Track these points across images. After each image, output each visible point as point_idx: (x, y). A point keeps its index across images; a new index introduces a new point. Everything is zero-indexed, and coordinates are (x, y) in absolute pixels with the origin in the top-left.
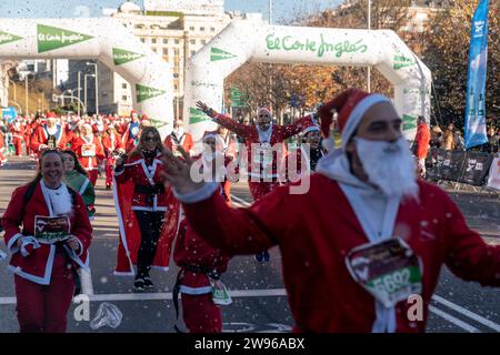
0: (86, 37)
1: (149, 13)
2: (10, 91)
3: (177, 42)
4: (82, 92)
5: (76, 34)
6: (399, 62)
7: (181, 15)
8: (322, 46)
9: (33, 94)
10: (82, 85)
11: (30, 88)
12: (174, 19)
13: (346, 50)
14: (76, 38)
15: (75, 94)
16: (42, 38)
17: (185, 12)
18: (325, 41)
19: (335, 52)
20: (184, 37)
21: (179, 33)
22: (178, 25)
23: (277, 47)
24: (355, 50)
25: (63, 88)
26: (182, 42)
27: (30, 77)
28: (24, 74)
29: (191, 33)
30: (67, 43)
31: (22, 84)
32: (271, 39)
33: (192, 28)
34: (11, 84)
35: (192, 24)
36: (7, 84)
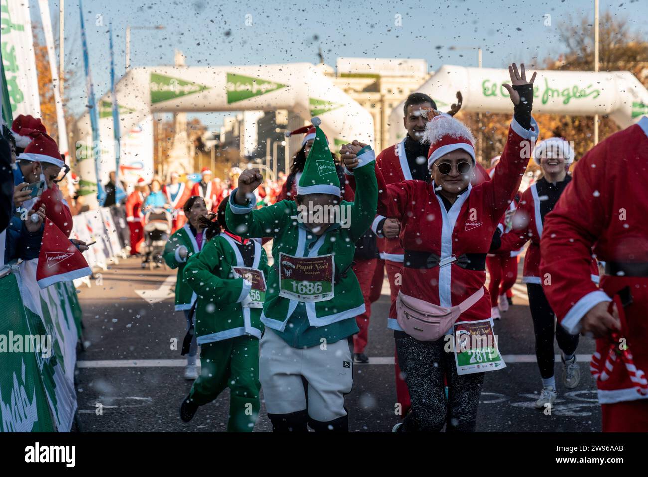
0: (280, 86)
1: (343, 76)
2: (196, 159)
3: (373, 106)
4: (272, 161)
5: (269, 83)
6: (637, 109)
7: (378, 77)
8: (546, 92)
9: (220, 165)
10: (272, 155)
11: (216, 157)
12: (370, 81)
13: (574, 95)
14: (269, 87)
15: (264, 163)
16: (232, 88)
17: (382, 73)
18: (550, 85)
19: (562, 99)
20: (381, 101)
21: (376, 96)
22: (374, 88)
23: (494, 94)
24: (585, 96)
25: (250, 158)
26: (378, 106)
27: (217, 146)
28: (210, 144)
29: (388, 97)
30: (259, 93)
31: (207, 154)
32: (486, 85)
33: (390, 91)
34: (196, 153)
35: (389, 86)
36: (193, 153)
